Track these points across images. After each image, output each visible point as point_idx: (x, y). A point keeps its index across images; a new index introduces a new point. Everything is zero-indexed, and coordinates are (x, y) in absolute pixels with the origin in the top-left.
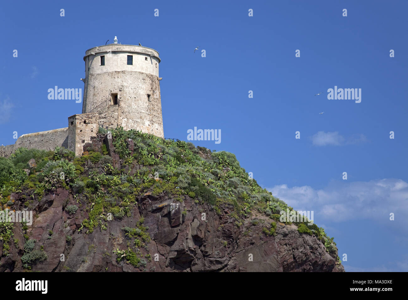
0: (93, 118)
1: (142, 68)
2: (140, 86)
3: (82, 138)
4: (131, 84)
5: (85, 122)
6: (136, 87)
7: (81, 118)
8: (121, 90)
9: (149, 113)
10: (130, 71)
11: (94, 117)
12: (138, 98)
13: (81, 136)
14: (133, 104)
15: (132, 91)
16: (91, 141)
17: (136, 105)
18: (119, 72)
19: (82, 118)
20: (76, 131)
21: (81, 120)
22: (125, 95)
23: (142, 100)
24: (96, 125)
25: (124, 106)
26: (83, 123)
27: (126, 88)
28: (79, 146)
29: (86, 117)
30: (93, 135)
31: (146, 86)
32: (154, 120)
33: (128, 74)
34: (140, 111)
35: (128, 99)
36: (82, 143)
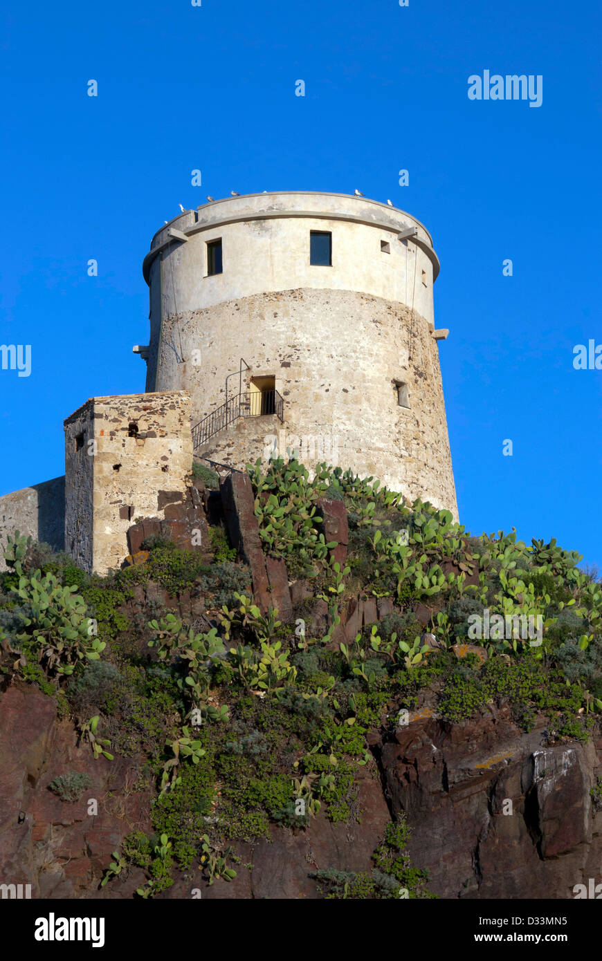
0: (169, 412)
1: (371, 281)
2: (361, 345)
3: (121, 497)
4: (327, 337)
5: (133, 430)
6: (349, 349)
7: (114, 414)
8: (287, 360)
9: (404, 453)
10: (321, 287)
11: (172, 407)
12: (356, 392)
13: (115, 491)
14: (336, 414)
15: (331, 366)
16: (159, 509)
17: (349, 420)
18: (278, 295)
19: (122, 414)
20: (96, 468)
21: (115, 420)
22: (304, 379)
23: (373, 400)
24: (180, 442)
25: (302, 423)
26: (126, 432)
27: (306, 354)
28: (108, 530)
29: (137, 409)
30: (168, 483)
31: (389, 349)
32: (422, 481)
33: (314, 300)
34: (365, 442)
35: (317, 398)
36: (122, 517)
